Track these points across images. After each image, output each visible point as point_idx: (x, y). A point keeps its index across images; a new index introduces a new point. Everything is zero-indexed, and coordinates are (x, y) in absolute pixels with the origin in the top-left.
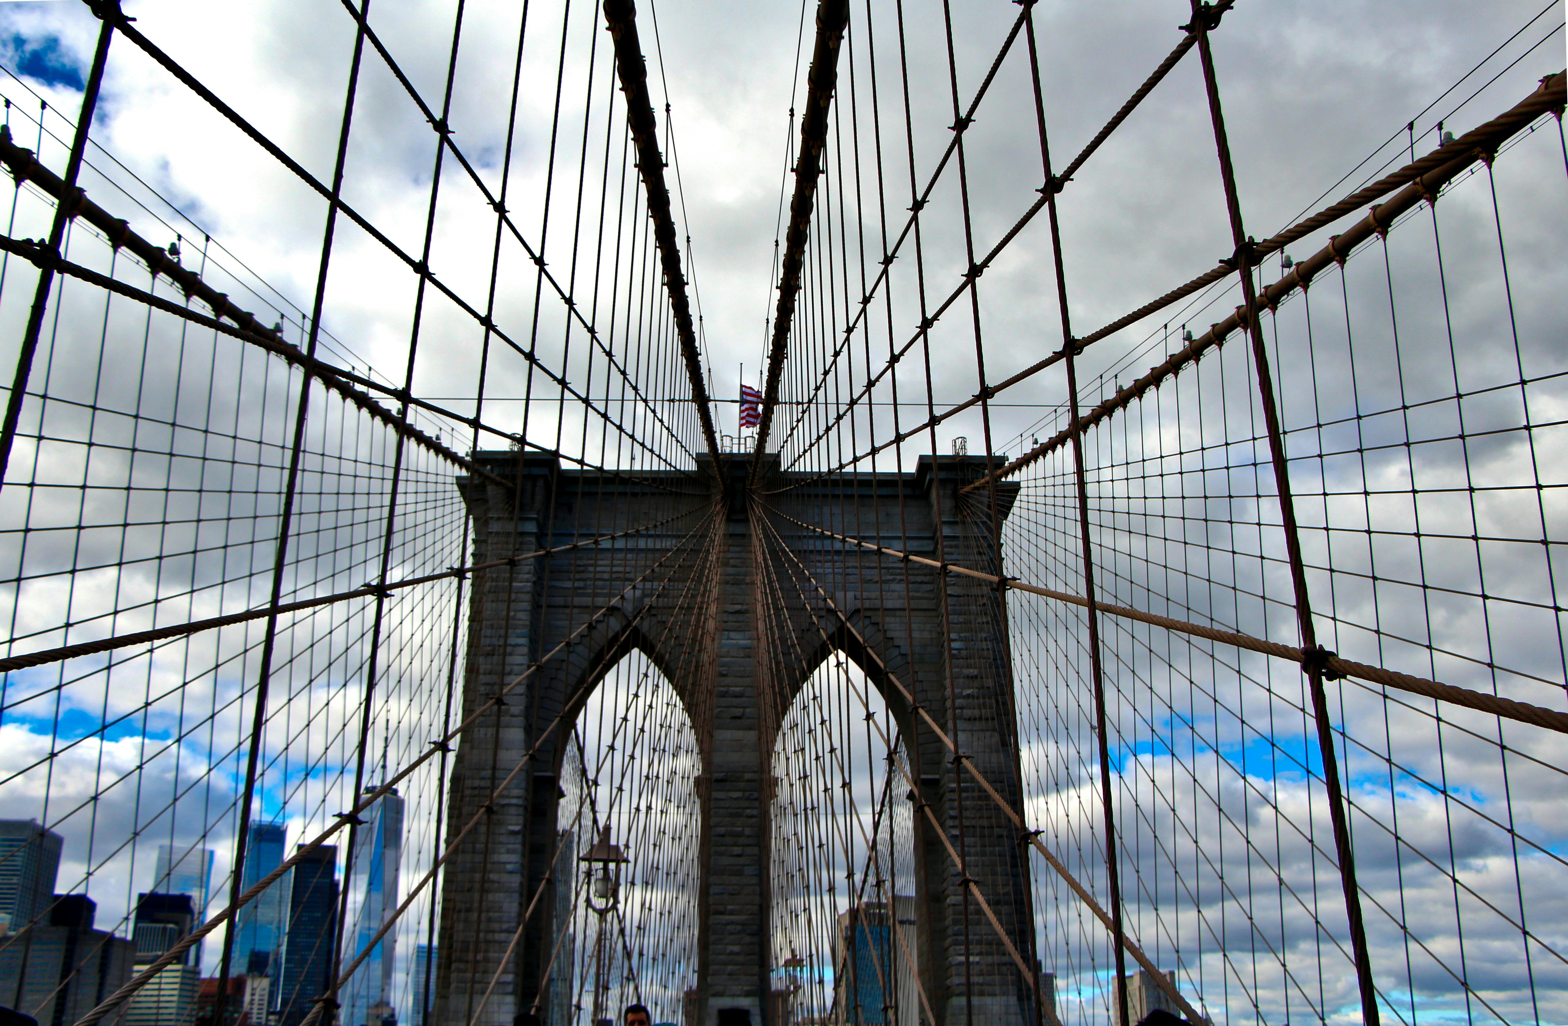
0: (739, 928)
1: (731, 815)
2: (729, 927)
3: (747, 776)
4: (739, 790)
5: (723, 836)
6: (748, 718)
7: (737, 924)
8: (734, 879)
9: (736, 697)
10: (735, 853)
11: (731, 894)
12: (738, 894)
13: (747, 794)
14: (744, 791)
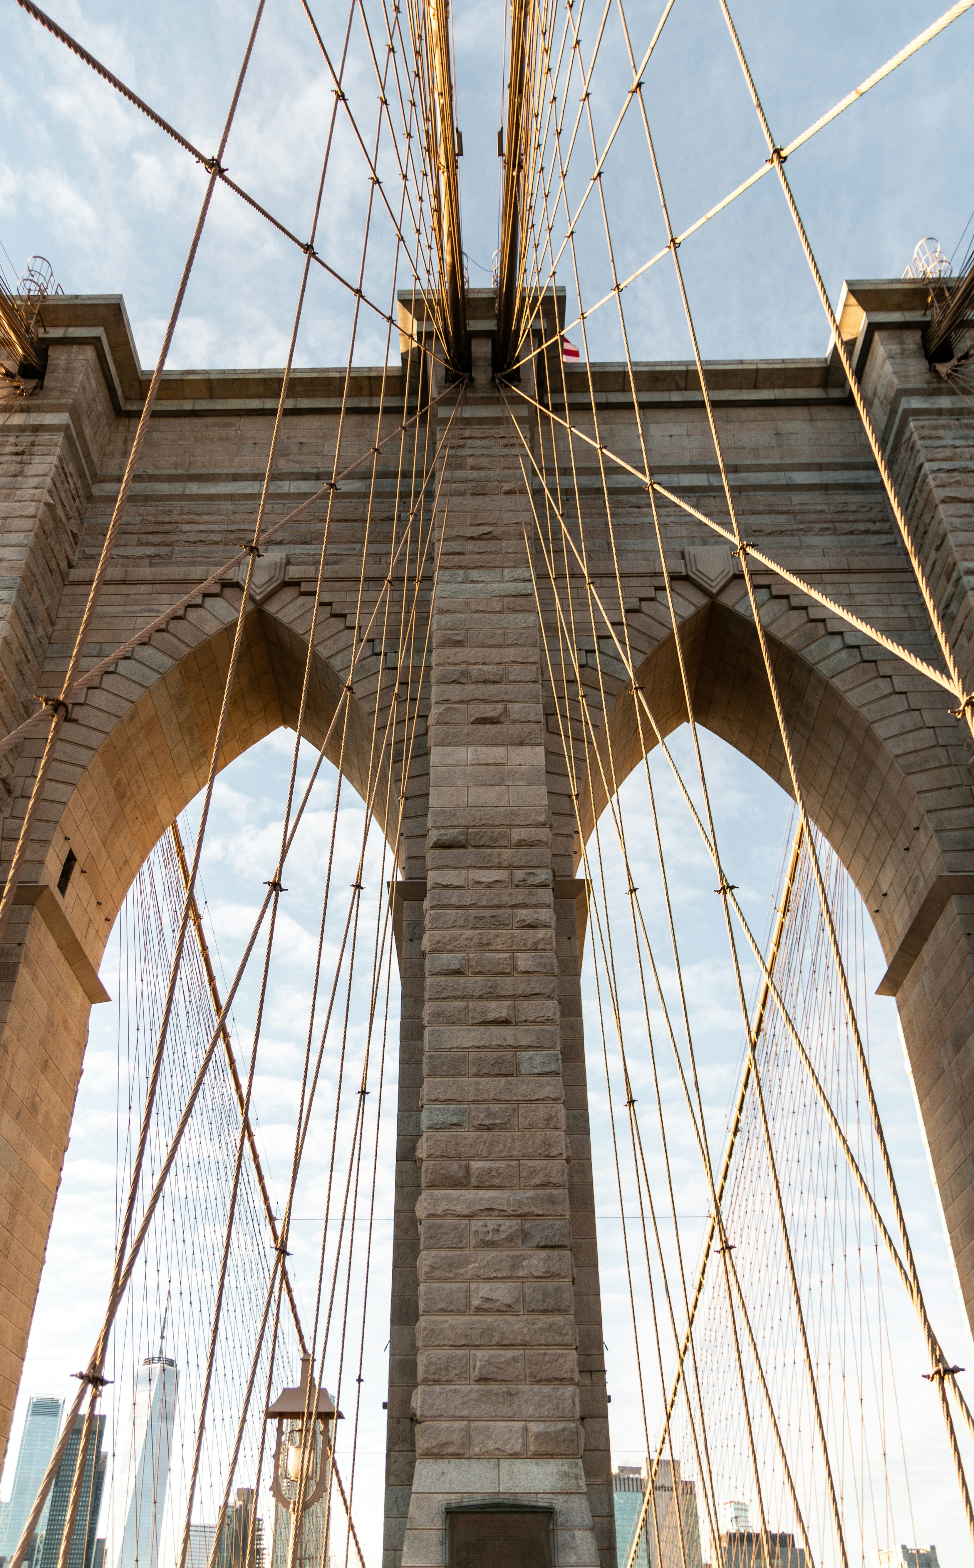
0: (509, 1226)
1: (478, 923)
2: (476, 1225)
3: (517, 834)
4: (499, 867)
5: (458, 972)
6: (514, 722)
7: (503, 1214)
8: (491, 1086)
9: (485, 682)
10: (491, 1016)
11: (481, 1128)
12: (504, 1127)
13: (519, 874)
14: (510, 867)
